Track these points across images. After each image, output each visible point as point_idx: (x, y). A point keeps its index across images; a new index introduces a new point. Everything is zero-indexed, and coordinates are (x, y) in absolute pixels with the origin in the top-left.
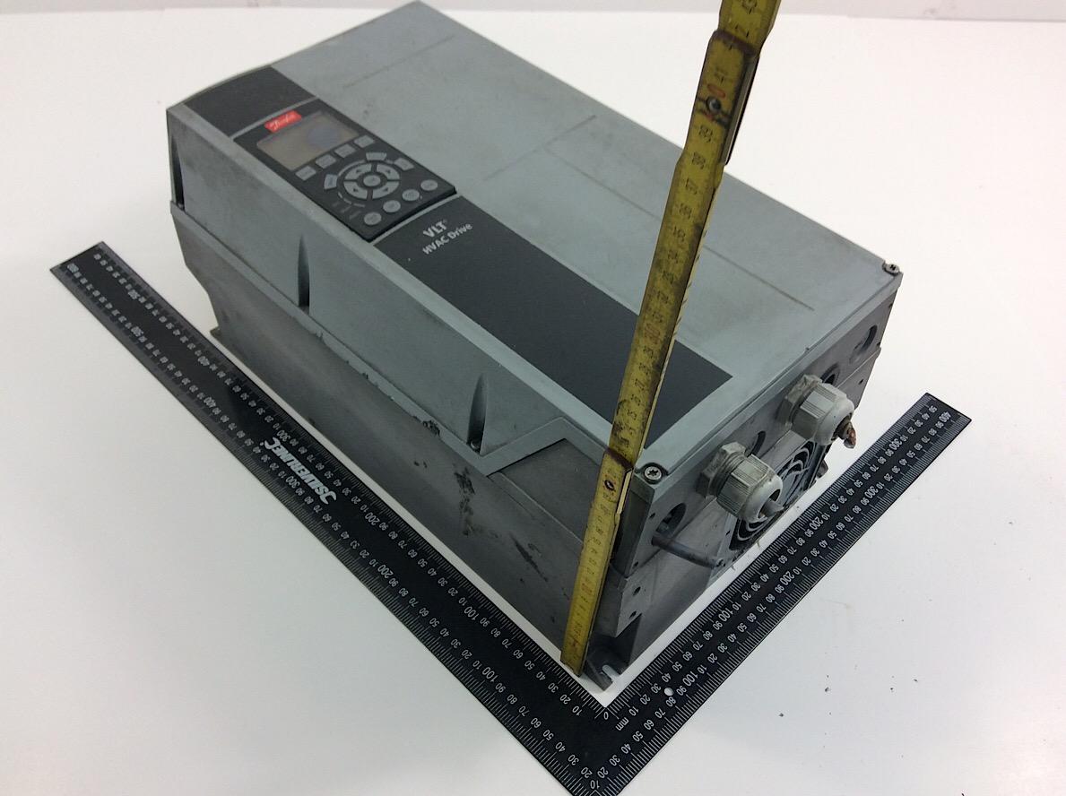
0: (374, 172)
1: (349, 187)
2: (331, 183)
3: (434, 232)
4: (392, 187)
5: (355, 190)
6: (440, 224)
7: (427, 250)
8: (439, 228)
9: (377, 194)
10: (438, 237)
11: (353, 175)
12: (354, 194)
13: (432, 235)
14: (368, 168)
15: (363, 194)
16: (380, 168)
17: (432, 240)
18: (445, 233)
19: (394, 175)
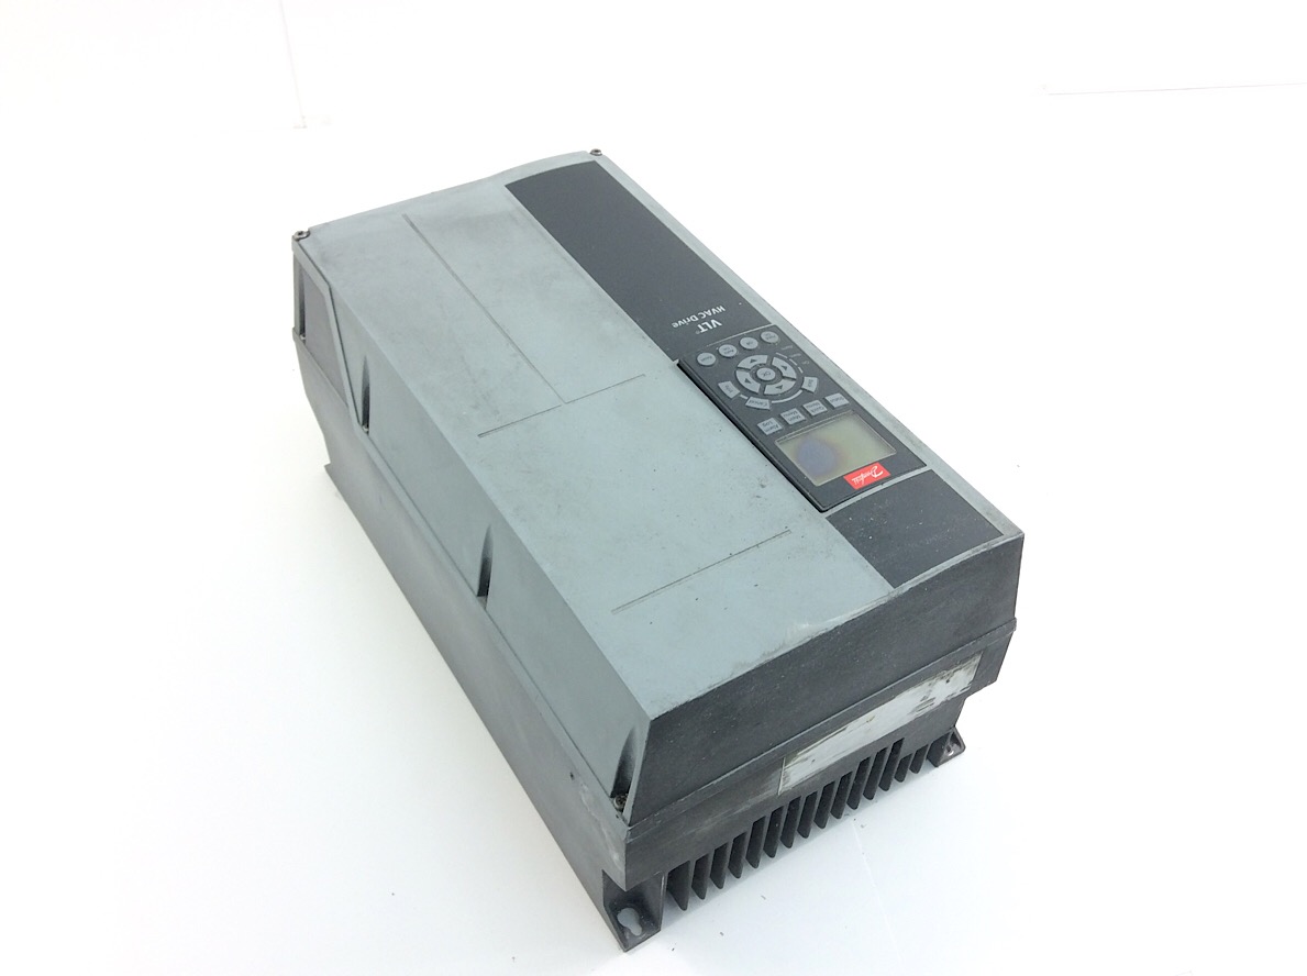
0: (764, 383)
1: (790, 372)
2: (810, 382)
3: (711, 324)
4: (746, 363)
5: (785, 368)
6: (703, 330)
7: (721, 309)
8: (705, 327)
9: (763, 359)
10: (708, 319)
11: (787, 385)
12: (786, 364)
13: (713, 321)
14: (770, 390)
15: (777, 362)
16: (755, 386)
17: (714, 317)
18: (701, 321)
19: (742, 376)
